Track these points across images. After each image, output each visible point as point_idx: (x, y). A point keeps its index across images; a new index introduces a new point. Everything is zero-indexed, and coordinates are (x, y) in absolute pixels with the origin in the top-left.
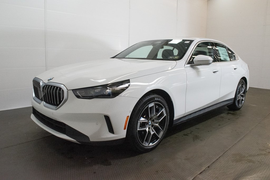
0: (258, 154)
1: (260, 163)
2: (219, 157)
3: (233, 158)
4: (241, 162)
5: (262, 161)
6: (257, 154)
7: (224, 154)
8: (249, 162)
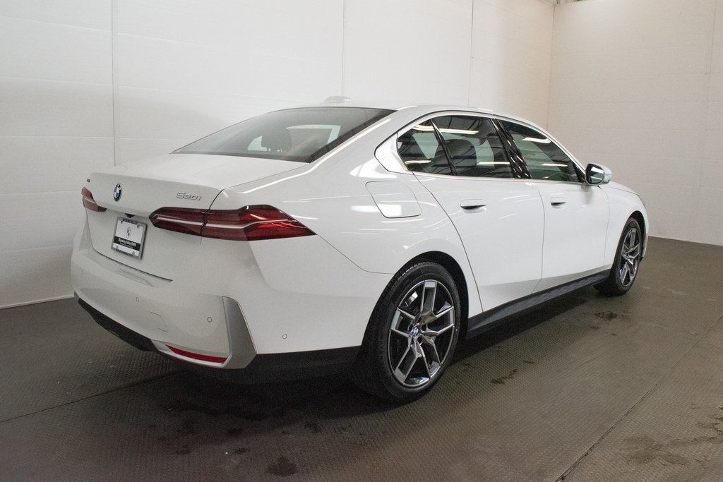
0: (695, 439)
1: (703, 465)
2: (591, 449)
3: (628, 449)
4: (650, 463)
5: (709, 459)
6: (693, 437)
7: (602, 438)
8: (673, 463)
